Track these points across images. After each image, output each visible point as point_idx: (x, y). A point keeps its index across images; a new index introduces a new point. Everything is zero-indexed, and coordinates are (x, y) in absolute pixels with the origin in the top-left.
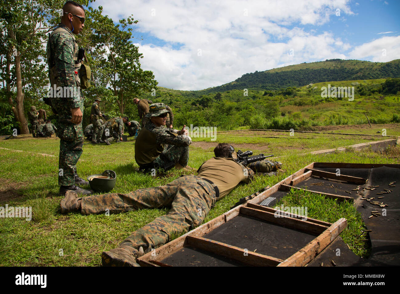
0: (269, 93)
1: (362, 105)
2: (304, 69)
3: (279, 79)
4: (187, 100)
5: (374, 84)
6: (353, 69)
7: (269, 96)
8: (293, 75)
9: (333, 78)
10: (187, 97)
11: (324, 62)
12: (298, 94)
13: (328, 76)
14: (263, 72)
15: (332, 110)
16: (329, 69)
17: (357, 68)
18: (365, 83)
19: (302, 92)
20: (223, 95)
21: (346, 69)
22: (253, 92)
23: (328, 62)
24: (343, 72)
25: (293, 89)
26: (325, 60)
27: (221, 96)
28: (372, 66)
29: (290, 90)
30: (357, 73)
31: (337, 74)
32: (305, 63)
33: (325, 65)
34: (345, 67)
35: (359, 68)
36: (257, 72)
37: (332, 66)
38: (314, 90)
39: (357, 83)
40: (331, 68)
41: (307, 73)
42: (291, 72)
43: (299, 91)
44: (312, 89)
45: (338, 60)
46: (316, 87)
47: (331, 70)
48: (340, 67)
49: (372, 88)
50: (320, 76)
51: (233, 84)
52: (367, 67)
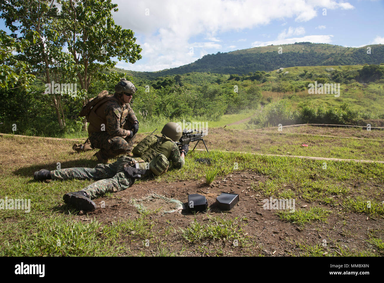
0: (235, 77)
1: (351, 93)
2: (270, 51)
3: (243, 62)
4: (141, 82)
5: (350, 70)
6: (324, 54)
7: (235, 80)
8: (258, 58)
9: (301, 63)
10: (140, 79)
11: (293, 44)
12: (268, 79)
13: (297, 61)
14: (226, 53)
15: (319, 98)
16: (298, 53)
17: (328, 52)
18: (340, 69)
19: (272, 77)
20: (183, 77)
21: (316, 53)
22: (216, 75)
23: (297, 45)
24: (313, 56)
25: (262, 73)
26: (294, 43)
27: (181, 79)
28: (344, 51)
29: (259, 74)
30: (328, 58)
31: (307, 58)
32: (272, 45)
33: (294, 48)
34: (315, 51)
35: (330, 53)
36: (219, 53)
37: (302, 50)
38: (286, 75)
39: (332, 69)
40: (300, 52)
41: (274, 56)
42: (256, 54)
43: (268, 75)
44: (283, 74)
45: (308, 44)
46: (287, 72)
47: (300, 54)
48: (309, 51)
49: (348, 75)
50: (288, 60)
51: (192, 66)
52: (339, 52)
